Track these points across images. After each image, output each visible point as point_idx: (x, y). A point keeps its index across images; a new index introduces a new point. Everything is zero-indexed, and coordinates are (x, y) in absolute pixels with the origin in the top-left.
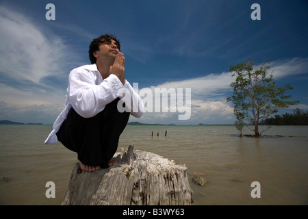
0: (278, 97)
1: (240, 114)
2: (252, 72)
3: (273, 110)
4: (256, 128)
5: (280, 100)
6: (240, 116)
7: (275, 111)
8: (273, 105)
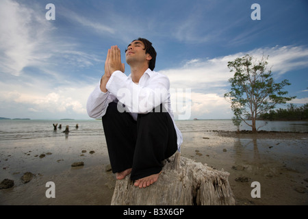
0: (275, 93)
1: (238, 110)
2: (250, 67)
3: (270, 105)
4: (254, 124)
5: (278, 96)
6: (237, 111)
7: (272, 107)
8: (270, 101)
